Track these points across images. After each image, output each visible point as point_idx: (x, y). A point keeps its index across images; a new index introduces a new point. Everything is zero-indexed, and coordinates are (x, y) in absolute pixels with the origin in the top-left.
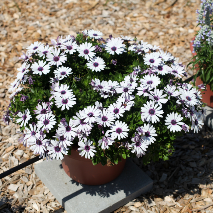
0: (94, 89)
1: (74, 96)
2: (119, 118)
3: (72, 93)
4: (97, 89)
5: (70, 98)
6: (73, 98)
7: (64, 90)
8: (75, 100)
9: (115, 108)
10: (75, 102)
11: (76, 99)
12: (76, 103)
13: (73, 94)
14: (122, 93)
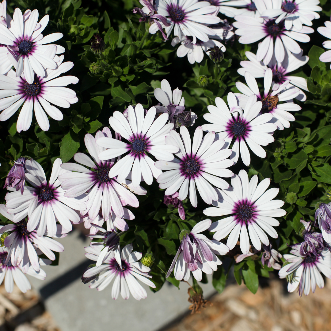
0: (153, 29)
1: (69, 65)
2: (247, 161)
3: (61, 49)
4: (163, 26)
5: (52, 74)
6: (63, 75)
7: (28, 34)
8: (70, 86)
9: (235, 115)
10: (73, 93)
11: (74, 80)
12: (75, 100)
13: (62, 57)
14: (261, 40)
